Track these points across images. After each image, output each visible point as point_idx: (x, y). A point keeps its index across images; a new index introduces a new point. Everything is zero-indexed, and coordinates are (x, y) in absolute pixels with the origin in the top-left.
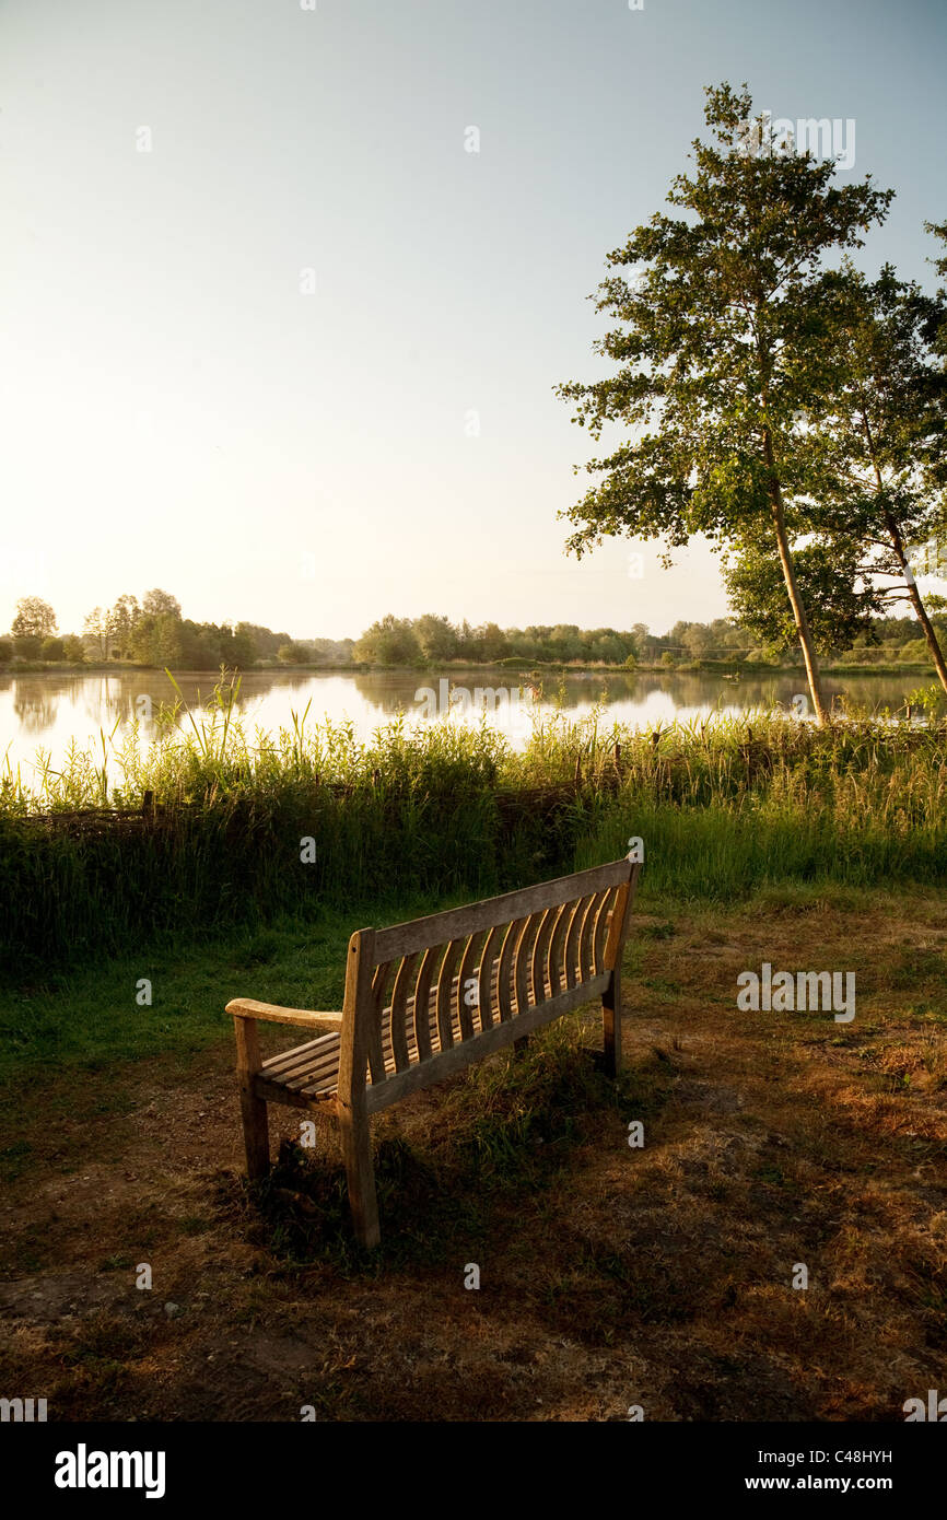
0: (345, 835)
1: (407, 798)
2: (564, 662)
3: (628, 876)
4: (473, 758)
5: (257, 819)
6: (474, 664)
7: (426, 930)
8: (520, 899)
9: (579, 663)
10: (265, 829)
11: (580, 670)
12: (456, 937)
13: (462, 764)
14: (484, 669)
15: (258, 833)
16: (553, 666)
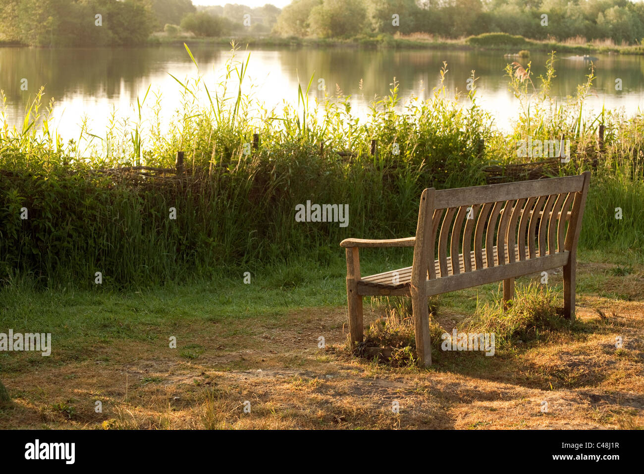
0: (350, 195)
1: (403, 167)
2: (560, 40)
3: (582, 187)
4: (462, 133)
5: (278, 176)
6: (440, 41)
7: (460, 195)
8: (512, 187)
9: (579, 42)
10: (284, 185)
11: (581, 51)
12: (476, 203)
13: (452, 138)
14: (454, 48)
15: (278, 190)
16: (546, 45)
